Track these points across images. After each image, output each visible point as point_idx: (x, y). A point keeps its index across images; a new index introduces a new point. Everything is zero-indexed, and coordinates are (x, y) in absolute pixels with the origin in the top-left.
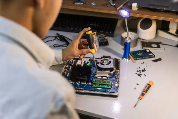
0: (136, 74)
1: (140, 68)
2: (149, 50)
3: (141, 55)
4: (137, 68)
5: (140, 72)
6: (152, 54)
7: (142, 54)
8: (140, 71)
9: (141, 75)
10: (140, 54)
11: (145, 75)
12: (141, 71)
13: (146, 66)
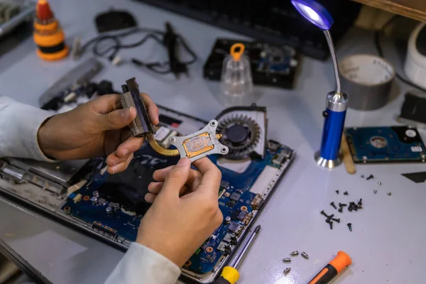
0: (323, 213)
1: (346, 193)
2: (415, 130)
3: (379, 146)
4: (337, 192)
5: (340, 211)
6: (423, 146)
7: (385, 143)
8: (341, 205)
9: (338, 221)
10: (377, 143)
11: (349, 225)
12: (345, 209)
13: (375, 192)
